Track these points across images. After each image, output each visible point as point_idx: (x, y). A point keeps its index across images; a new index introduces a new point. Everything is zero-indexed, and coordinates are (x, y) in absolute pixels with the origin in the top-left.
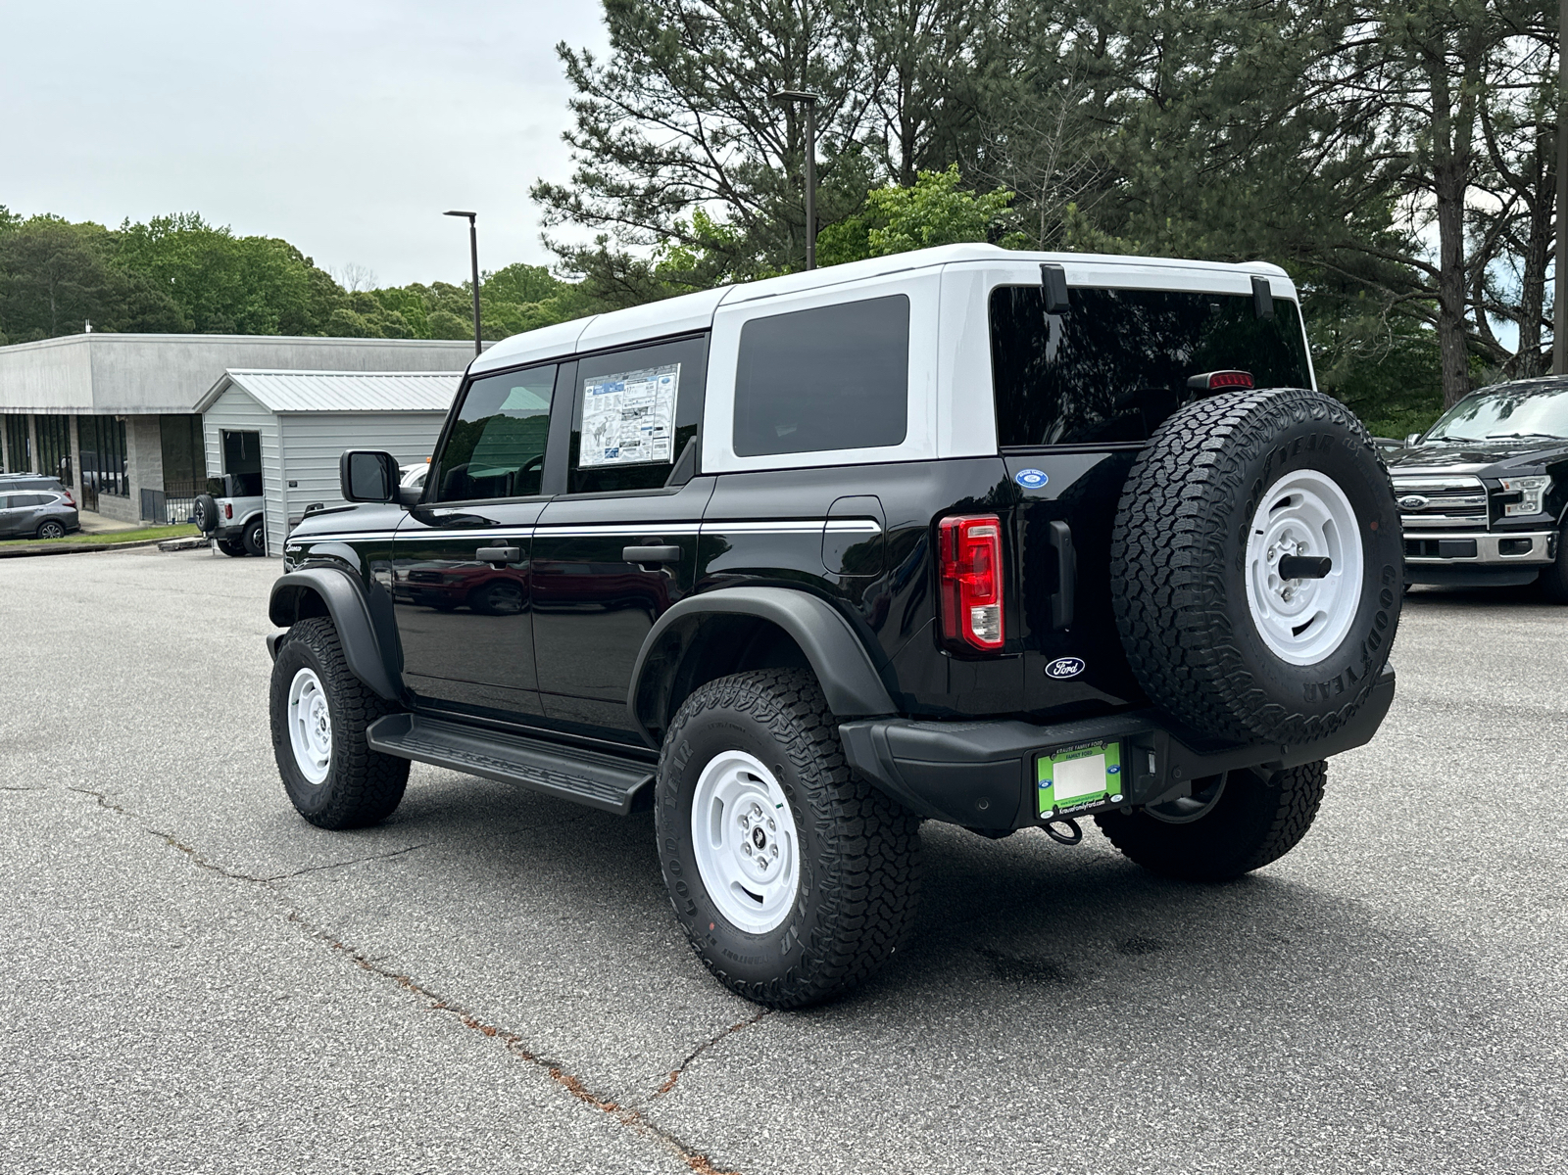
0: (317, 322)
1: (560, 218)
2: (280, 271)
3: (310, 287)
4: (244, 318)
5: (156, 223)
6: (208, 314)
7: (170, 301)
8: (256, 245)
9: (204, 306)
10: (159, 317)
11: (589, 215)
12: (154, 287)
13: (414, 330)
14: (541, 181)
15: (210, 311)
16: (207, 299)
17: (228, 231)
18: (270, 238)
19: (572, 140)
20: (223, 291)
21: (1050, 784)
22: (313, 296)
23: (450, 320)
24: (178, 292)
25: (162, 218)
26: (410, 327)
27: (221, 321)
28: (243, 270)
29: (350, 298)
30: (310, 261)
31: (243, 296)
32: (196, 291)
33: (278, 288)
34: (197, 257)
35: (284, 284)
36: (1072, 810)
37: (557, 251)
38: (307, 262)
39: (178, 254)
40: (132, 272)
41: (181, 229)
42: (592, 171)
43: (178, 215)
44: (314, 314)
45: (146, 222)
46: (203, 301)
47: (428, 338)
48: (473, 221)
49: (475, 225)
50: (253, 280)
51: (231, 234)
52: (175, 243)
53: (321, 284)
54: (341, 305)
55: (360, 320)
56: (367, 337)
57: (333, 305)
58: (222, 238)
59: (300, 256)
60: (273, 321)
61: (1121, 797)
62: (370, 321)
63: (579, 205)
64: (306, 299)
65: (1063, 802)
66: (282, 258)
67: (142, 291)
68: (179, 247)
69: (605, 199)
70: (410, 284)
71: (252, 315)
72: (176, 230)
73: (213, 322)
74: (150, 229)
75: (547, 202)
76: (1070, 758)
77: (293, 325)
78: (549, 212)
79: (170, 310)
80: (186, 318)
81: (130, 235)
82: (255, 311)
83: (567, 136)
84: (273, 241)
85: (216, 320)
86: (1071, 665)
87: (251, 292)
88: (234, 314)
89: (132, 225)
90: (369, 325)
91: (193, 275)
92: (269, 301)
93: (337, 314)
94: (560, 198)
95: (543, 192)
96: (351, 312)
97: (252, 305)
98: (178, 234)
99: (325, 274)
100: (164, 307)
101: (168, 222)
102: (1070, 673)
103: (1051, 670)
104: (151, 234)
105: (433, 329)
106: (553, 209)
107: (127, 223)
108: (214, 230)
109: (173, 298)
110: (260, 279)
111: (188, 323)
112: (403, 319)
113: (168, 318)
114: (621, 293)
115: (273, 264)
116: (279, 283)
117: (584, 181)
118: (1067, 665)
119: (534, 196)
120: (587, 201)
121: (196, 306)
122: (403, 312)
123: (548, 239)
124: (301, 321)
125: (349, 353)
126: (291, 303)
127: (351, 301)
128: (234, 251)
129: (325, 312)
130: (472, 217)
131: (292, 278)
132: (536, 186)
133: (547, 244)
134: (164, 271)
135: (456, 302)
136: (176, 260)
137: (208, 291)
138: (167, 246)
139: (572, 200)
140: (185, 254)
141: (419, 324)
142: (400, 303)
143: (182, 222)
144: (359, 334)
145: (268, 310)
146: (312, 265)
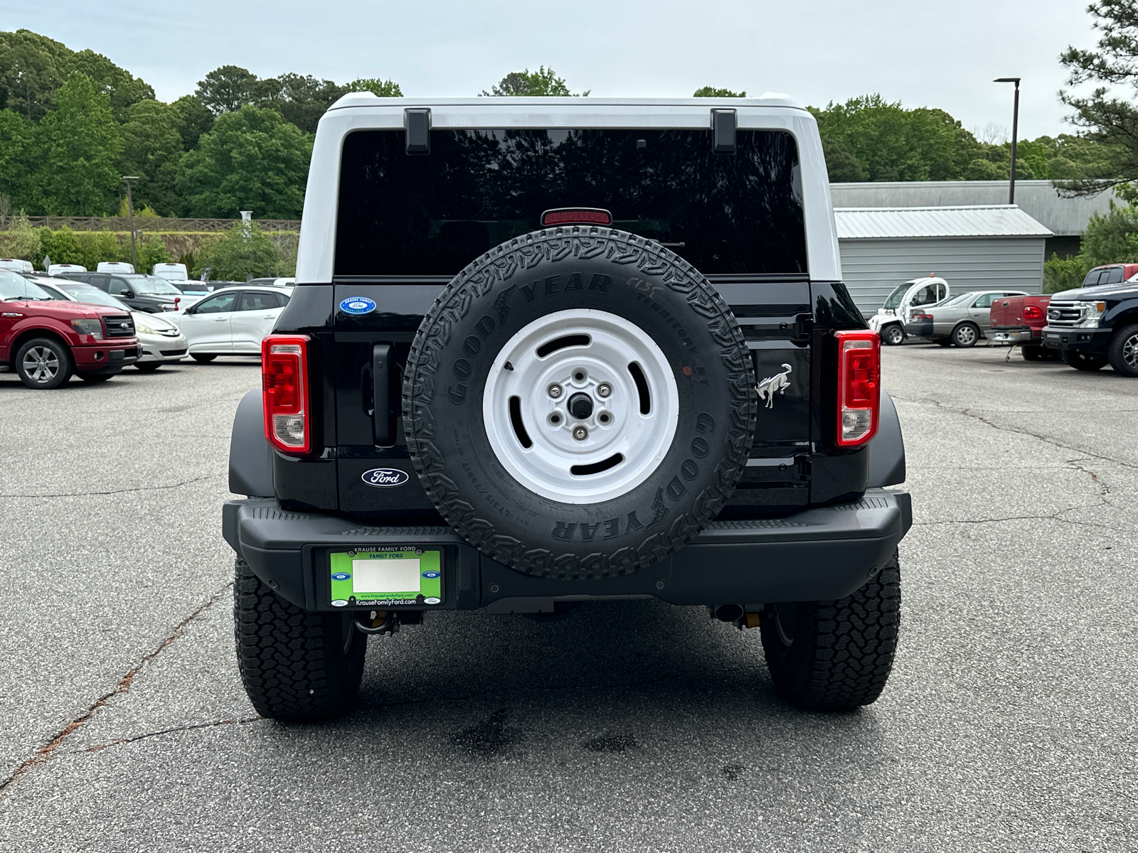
0: (958, 170)
1: (1084, 76)
2: (934, 133)
3: (956, 143)
4: (904, 169)
5: (850, 104)
6: (879, 167)
7: (853, 159)
8: (921, 114)
9: (877, 162)
10: (845, 171)
11: (1112, 73)
12: (844, 150)
13: (1033, 173)
14: (1071, 48)
15: (881, 165)
16: (880, 157)
17: (899, 105)
18: (930, 108)
19: (1096, 11)
20: (891, 149)
21: (348, 577)
22: (958, 150)
23: (1065, 163)
24: (860, 153)
25: (854, 99)
26: (1031, 170)
27: (887, 172)
28: (908, 134)
29: (986, 151)
30: (959, 123)
31: (905, 154)
32: (873, 151)
33: (931, 146)
34: (876, 126)
35: (936, 143)
36: (372, 603)
37: (1073, 105)
38: (957, 125)
39: (862, 125)
40: (830, 140)
41: (866, 107)
42: (1115, 34)
43: (865, 97)
44: (957, 163)
45: (843, 104)
46: (877, 158)
47: (1044, 179)
48: (1017, 85)
49: (1019, 88)
50: (914, 141)
51: (901, 107)
52: (862, 117)
53: (964, 140)
54: (978, 156)
55: (992, 167)
56: (995, 180)
57: (971, 156)
58: (895, 112)
59: (952, 120)
60: (925, 171)
61: (438, 601)
62: (999, 167)
63: (1102, 65)
64: (951, 153)
65: (363, 595)
66: (937, 123)
67: (835, 153)
68: (864, 119)
69: (1128, 58)
70: (1040, 136)
71: (910, 167)
72: (863, 108)
73: (883, 173)
74: (845, 108)
75: (1075, 66)
76: (374, 557)
77: (939, 173)
78: (1076, 73)
79: (853, 166)
80: (864, 171)
81: (832, 114)
82: (913, 164)
83: (1092, 8)
84: (934, 111)
85: (885, 171)
86: (391, 475)
87: (912, 149)
88: (897, 166)
89: (833, 107)
90: (998, 171)
91: (872, 139)
92: (924, 156)
93: (974, 163)
94: (1086, 61)
95: (1073, 56)
96: (985, 161)
97: (911, 160)
98: (864, 110)
99: (968, 133)
100: (849, 164)
101: (857, 102)
102: (389, 482)
103: (368, 477)
104: (846, 111)
105: (1050, 171)
106: (1080, 70)
107: (831, 105)
108: (888, 105)
109: (857, 157)
110: (920, 139)
111: (867, 175)
112: (1026, 165)
113: (851, 171)
114: (1119, 136)
115: (929, 128)
116: (932, 141)
117: (1110, 44)
118: (386, 475)
119: (1064, 61)
120: (1110, 61)
121: (872, 162)
122: (1026, 160)
123: (1065, 95)
124: (947, 170)
125: (929, 193)
126: (940, 156)
127: (987, 154)
128: (902, 120)
129: (966, 162)
130: (1017, 81)
131: (942, 138)
132: (1066, 52)
133: (1063, 99)
134: (852, 139)
135: (1075, 149)
136: (861, 129)
137: (881, 151)
138: (856, 119)
139: (1096, 61)
140: (868, 124)
141: (1038, 168)
142: (1025, 151)
143: (867, 101)
144: (990, 177)
145: (922, 162)
146: (960, 126)
